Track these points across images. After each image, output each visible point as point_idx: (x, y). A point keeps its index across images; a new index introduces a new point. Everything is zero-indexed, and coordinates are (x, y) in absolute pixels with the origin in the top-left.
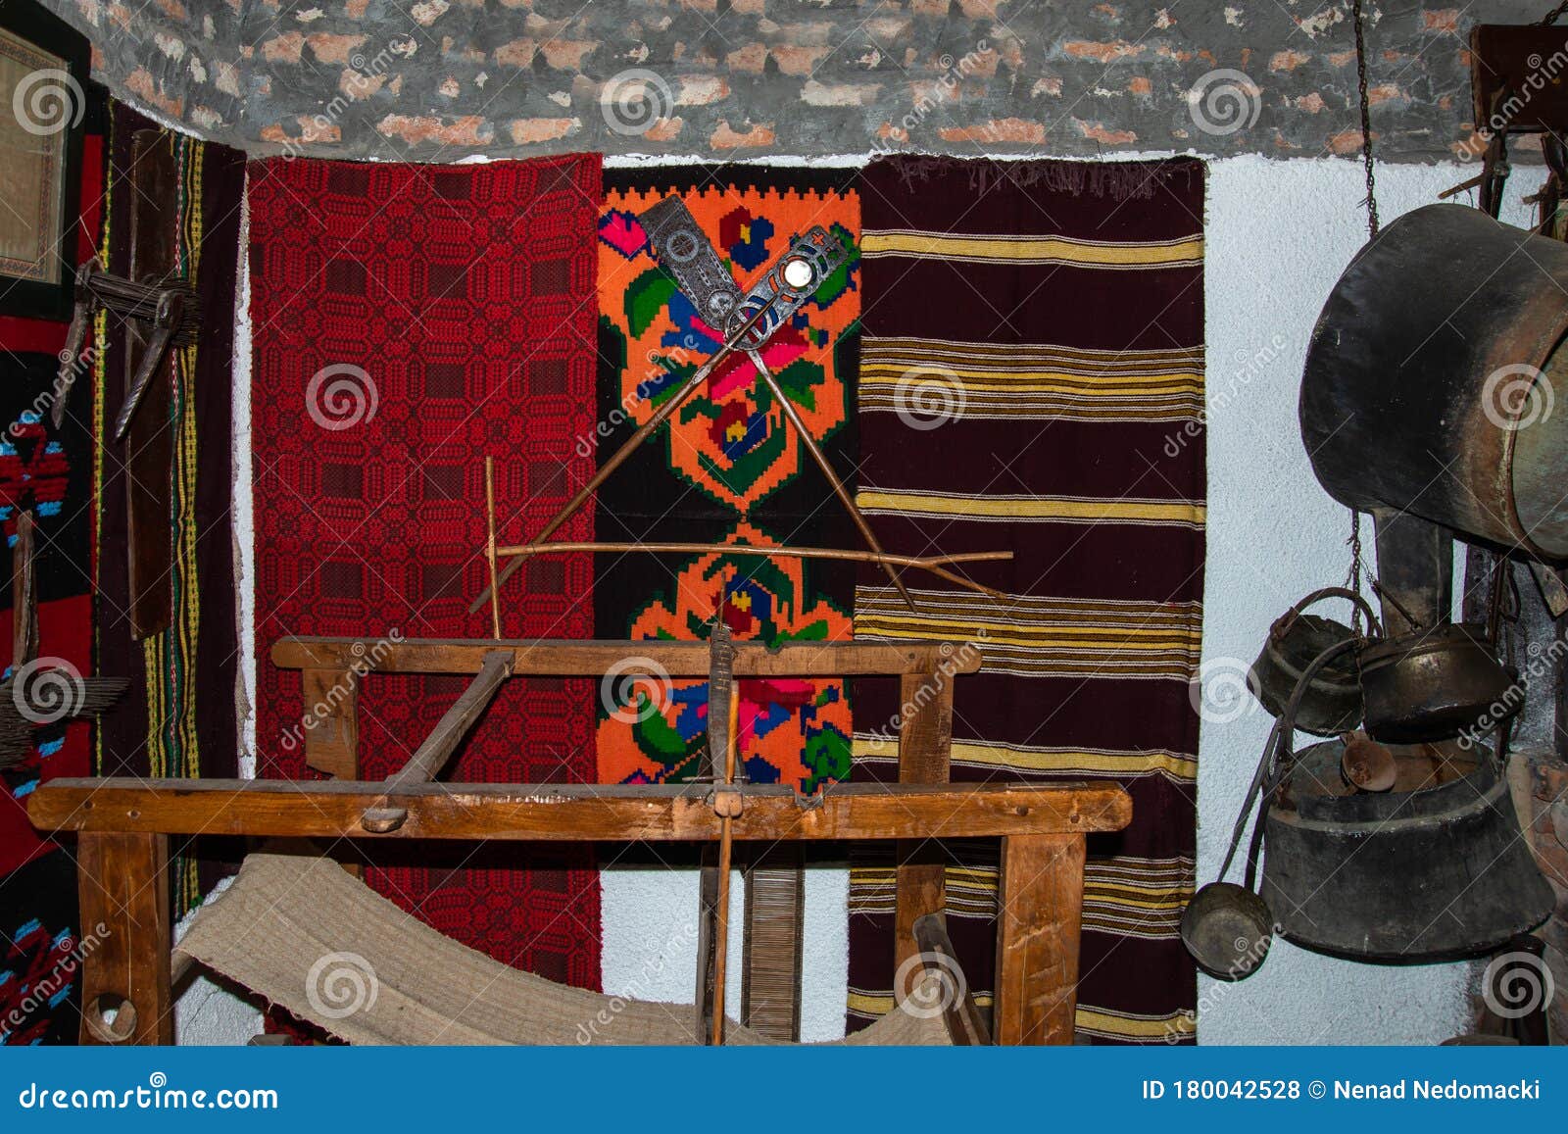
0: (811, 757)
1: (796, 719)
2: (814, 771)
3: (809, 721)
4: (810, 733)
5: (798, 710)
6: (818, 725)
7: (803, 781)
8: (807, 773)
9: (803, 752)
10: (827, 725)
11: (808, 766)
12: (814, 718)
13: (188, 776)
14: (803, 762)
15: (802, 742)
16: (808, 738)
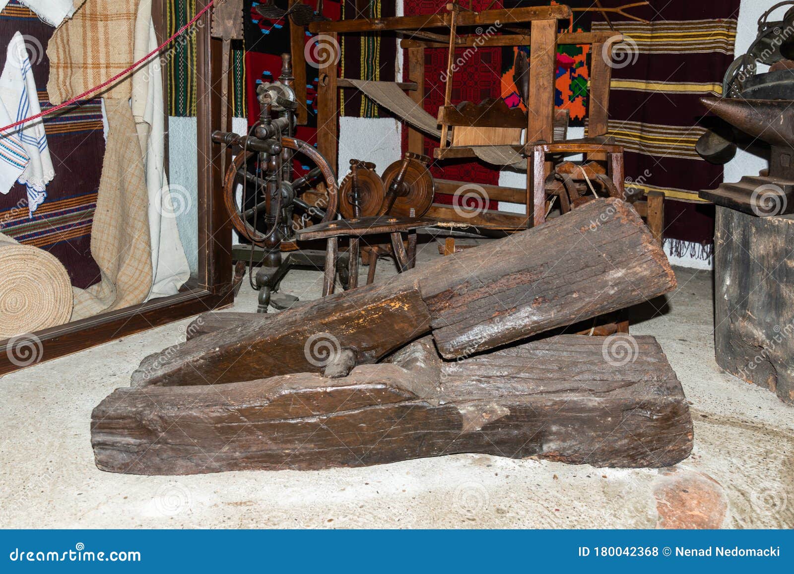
0: (572, 87)
1: (568, 73)
2: (574, 93)
3: (573, 74)
4: (573, 78)
5: (569, 70)
6: (576, 75)
7: (570, 96)
8: (571, 93)
9: (570, 85)
10: (579, 76)
11: (571, 91)
12: (575, 73)
13: (375, 80)
14: (570, 89)
15: (570, 82)
16: (572, 80)
